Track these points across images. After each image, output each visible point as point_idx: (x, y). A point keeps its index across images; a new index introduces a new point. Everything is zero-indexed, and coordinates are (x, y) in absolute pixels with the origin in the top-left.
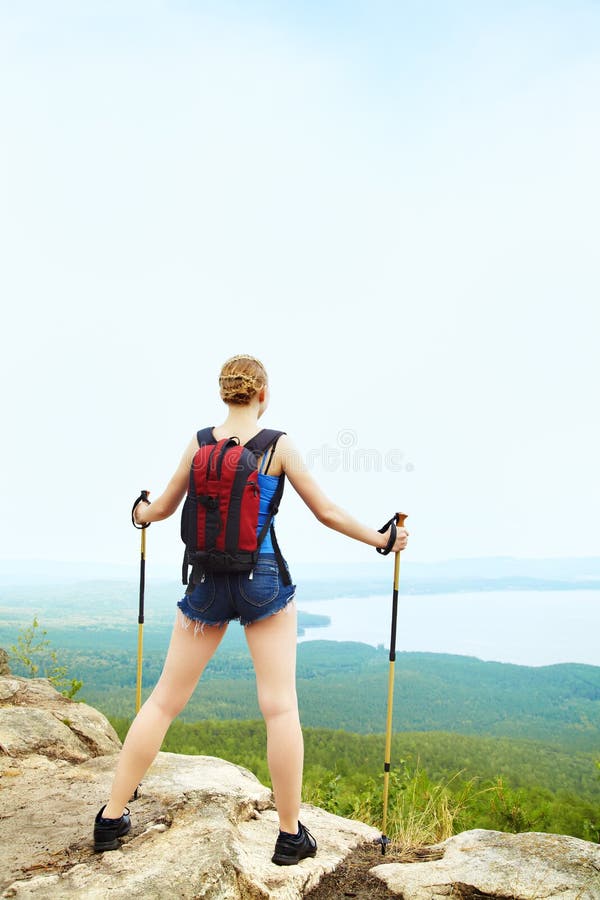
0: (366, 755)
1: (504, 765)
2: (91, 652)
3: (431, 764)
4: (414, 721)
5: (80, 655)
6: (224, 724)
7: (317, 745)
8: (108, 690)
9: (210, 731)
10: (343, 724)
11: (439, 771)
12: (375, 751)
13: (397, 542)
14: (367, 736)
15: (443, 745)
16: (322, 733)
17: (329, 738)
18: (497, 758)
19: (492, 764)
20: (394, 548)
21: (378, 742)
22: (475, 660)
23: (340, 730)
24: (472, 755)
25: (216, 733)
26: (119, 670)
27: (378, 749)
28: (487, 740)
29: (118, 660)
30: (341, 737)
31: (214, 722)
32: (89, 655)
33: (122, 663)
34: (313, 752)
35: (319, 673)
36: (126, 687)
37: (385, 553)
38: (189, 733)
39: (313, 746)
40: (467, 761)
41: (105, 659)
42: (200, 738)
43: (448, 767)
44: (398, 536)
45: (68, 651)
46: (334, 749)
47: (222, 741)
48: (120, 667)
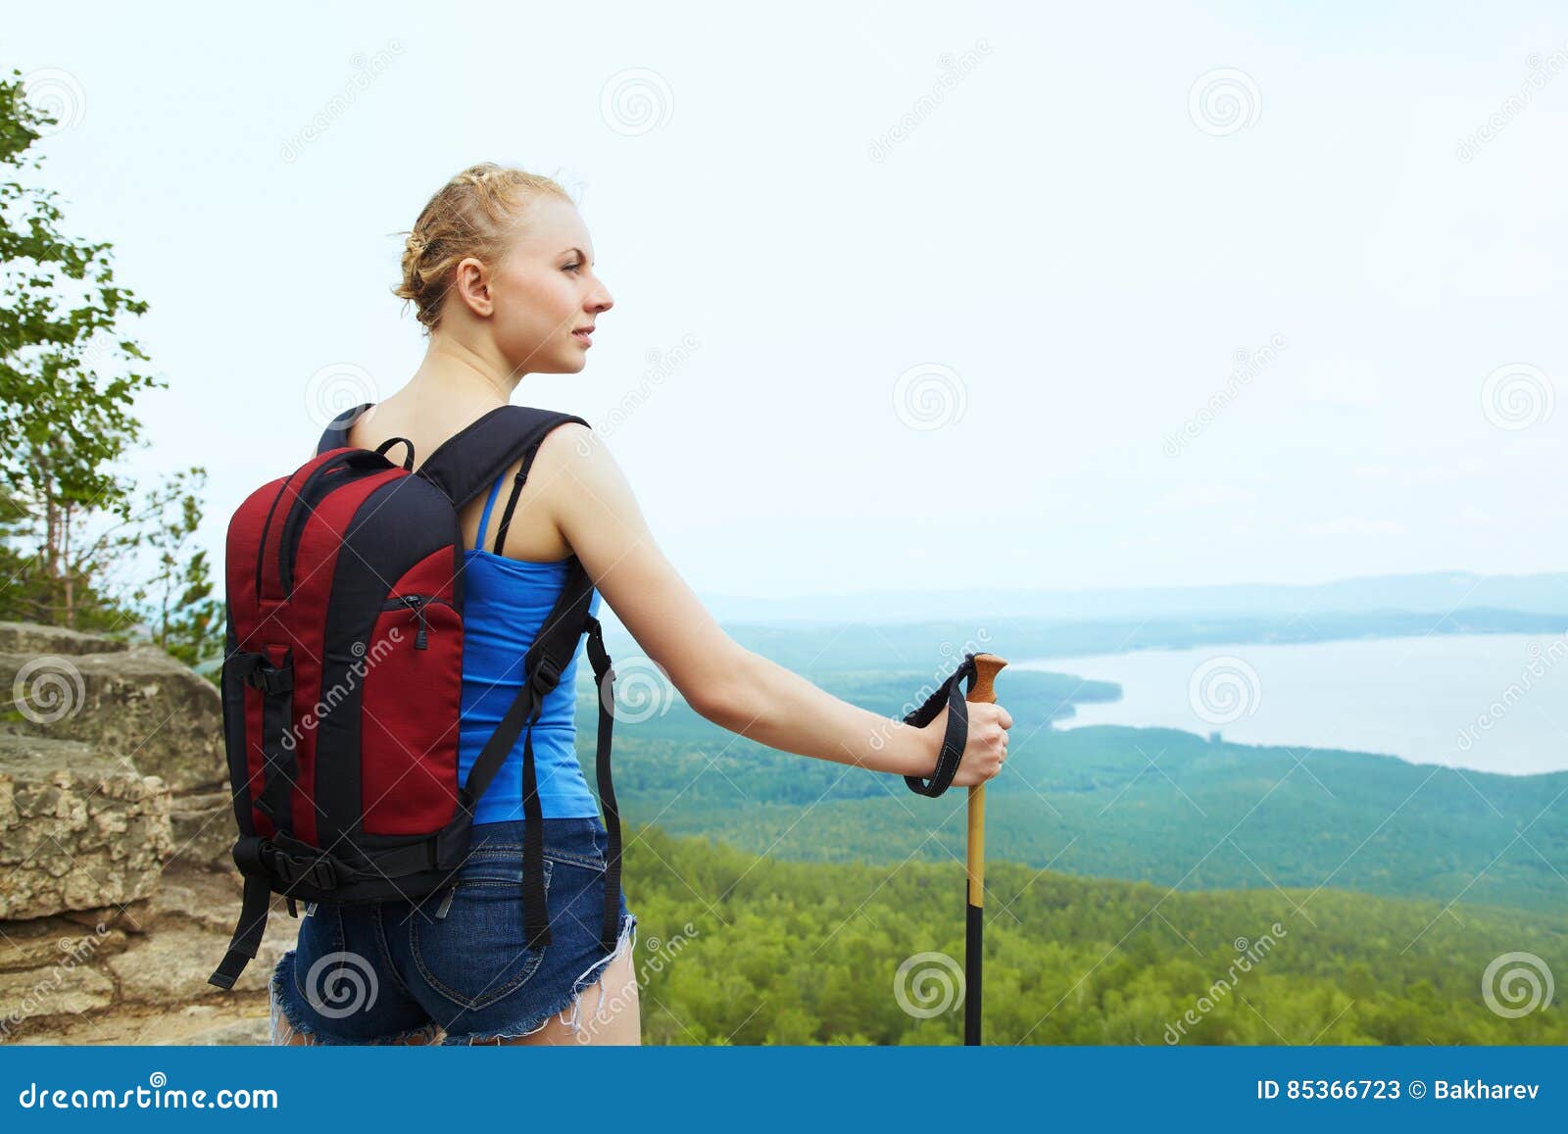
0: (1191, 927)
1: (1454, 952)
2: (709, 744)
3: (1312, 945)
4: (1280, 868)
5: (693, 750)
6: (936, 868)
7: (1100, 906)
8: (740, 807)
9: (914, 882)
10: (1149, 871)
11: (1329, 959)
12: (1207, 922)
13: (971, 756)
14: (1193, 894)
15: (1335, 913)
16: (1110, 886)
17: (1124, 896)
18: (1440, 938)
19: (1432, 951)
20: (962, 775)
21: (1212, 903)
22: (1394, 762)
23: (1143, 884)
24: (1392, 932)
25: (924, 882)
26: (758, 775)
27: (1213, 917)
28: (1420, 907)
29: (756, 758)
30: (1144, 895)
31: (921, 866)
32: (705, 750)
33: (762, 763)
34: (1095, 919)
35: (1103, 784)
36: (769, 804)
37: (936, 790)
38: (877, 882)
39: (1094, 910)
40: (1383, 943)
41: (734, 756)
42: (897, 892)
43: (1345, 952)
44: (974, 733)
45: (673, 743)
46: (1132, 916)
47: (934, 897)
48: (758, 770)
